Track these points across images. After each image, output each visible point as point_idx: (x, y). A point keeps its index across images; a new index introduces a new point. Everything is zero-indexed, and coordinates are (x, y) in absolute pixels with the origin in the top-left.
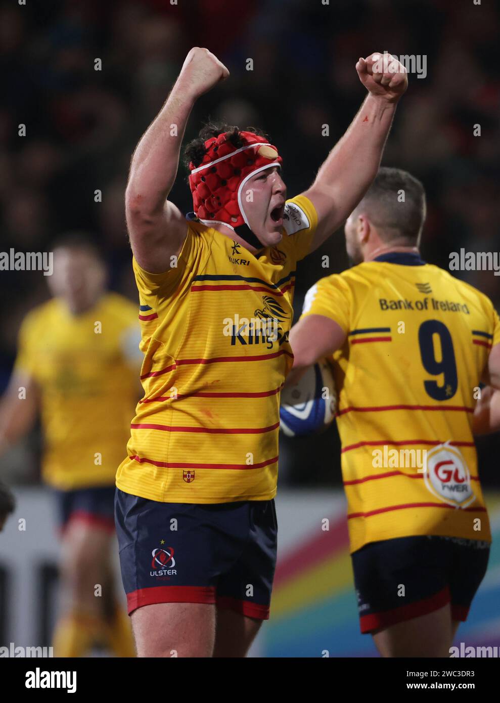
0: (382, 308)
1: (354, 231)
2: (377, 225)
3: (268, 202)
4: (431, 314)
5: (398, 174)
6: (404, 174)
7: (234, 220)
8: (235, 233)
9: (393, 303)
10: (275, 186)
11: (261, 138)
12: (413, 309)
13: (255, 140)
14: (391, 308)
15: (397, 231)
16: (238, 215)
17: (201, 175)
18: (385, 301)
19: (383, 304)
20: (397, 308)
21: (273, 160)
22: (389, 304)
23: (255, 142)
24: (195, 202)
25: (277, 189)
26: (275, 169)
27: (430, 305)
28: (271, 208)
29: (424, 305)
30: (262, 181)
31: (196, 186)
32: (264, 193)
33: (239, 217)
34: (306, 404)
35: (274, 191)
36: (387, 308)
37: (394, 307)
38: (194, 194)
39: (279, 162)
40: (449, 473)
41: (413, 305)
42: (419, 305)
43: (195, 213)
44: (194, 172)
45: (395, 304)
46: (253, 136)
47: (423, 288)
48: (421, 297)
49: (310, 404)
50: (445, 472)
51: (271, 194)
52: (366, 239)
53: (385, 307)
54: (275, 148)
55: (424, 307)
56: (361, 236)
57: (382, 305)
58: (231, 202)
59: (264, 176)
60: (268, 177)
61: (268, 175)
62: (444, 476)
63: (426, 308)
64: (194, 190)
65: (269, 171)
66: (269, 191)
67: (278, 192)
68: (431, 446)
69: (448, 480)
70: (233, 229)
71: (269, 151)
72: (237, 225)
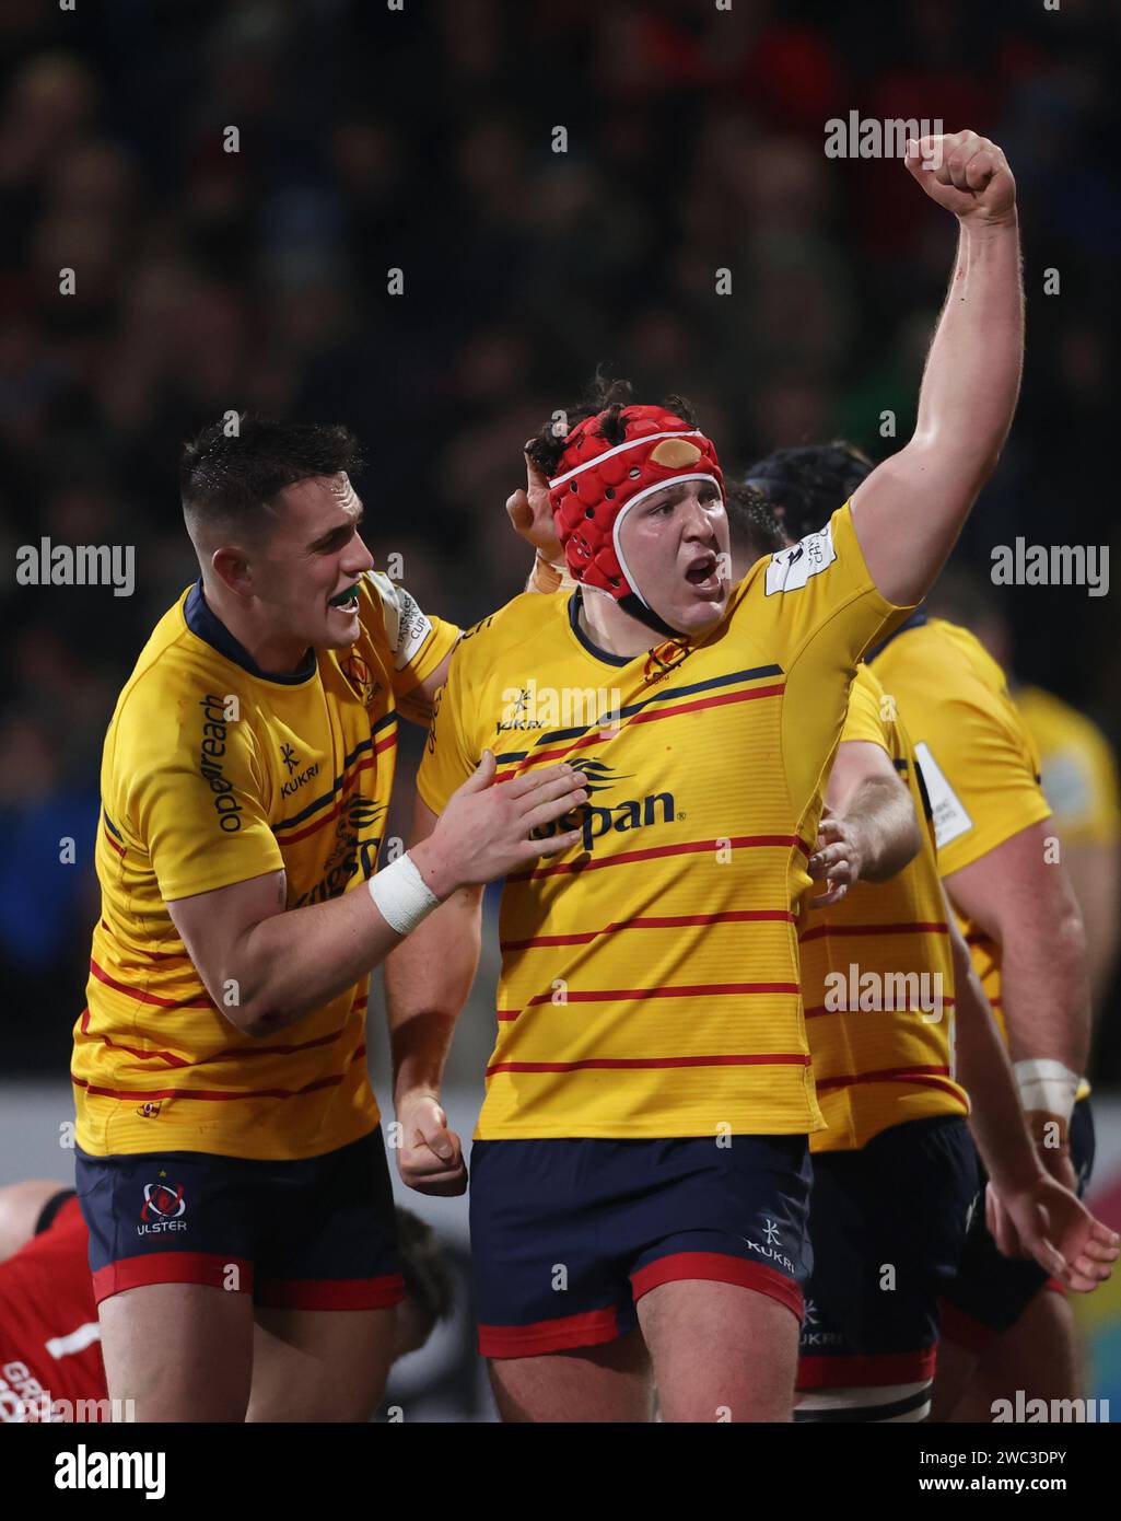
35: (685, 536)
67: (693, 538)
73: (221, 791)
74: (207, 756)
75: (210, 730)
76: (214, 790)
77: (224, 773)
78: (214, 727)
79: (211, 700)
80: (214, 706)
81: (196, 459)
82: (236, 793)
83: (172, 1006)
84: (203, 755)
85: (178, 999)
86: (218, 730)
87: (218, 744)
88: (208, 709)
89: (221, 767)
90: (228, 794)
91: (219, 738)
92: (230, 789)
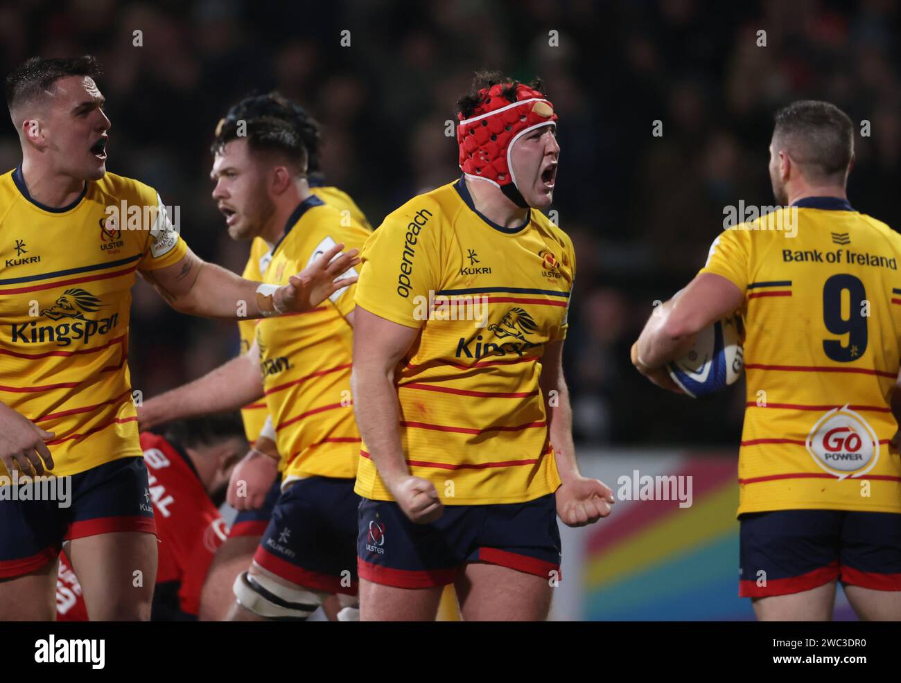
0: (785, 260)
1: (777, 169)
2: (798, 162)
3: (539, 163)
4: (842, 268)
5: (822, 106)
6: (828, 106)
7: (501, 178)
8: (501, 191)
9: (798, 254)
10: (547, 148)
11: (537, 93)
12: (821, 261)
13: (530, 94)
14: (796, 259)
15: (819, 168)
16: (507, 173)
17: (470, 127)
18: (790, 252)
19: (787, 255)
20: (802, 259)
21: (548, 118)
22: (793, 255)
23: (530, 98)
24: (462, 154)
25: (549, 150)
26: (550, 128)
27: (844, 257)
28: (542, 170)
29: (837, 257)
30: (535, 140)
31: (464, 137)
32: (537, 154)
33: (507, 176)
34: (704, 367)
35: (547, 152)
36: (791, 259)
37: (799, 258)
38: (461, 146)
39: (554, 120)
40: (840, 441)
41: (823, 257)
42: (831, 257)
43: (460, 166)
44: (463, 123)
45: (801, 254)
46: (528, 90)
47: (842, 238)
48: (835, 248)
49: (708, 366)
50: (835, 440)
51: (544, 155)
52: (787, 177)
53: (788, 258)
54: (550, 103)
55: (836, 259)
56: (782, 173)
57: (785, 256)
58: (500, 159)
59: (537, 135)
60: (541, 136)
61: (542, 134)
62: (833, 445)
63: (839, 261)
64: (461, 142)
65: (544, 129)
66: (541, 153)
67: (550, 153)
68: (824, 412)
69: (839, 448)
70: (499, 186)
71: (544, 107)
72: (504, 183)
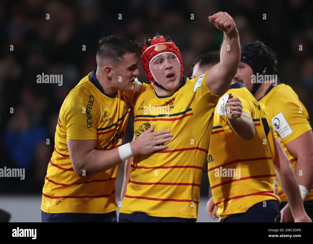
67: (167, 68)
73: (89, 118)
74: (88, 108)
75: (90, 102)
76: (87, 117)
77: (91, 113)
78: (91, 102)
79: (91, 96)
80: (92, 98)
81: (101, 44)
82: (92, 119)
83: (66, 170)
84: (87, 108)
85: (67, 168)
86: (91, 103)
87: (91, 106)
88: (90, 98)
89: (90, 112)
90: (90, 119)
91: (91, 105)
92: (91, 118)
